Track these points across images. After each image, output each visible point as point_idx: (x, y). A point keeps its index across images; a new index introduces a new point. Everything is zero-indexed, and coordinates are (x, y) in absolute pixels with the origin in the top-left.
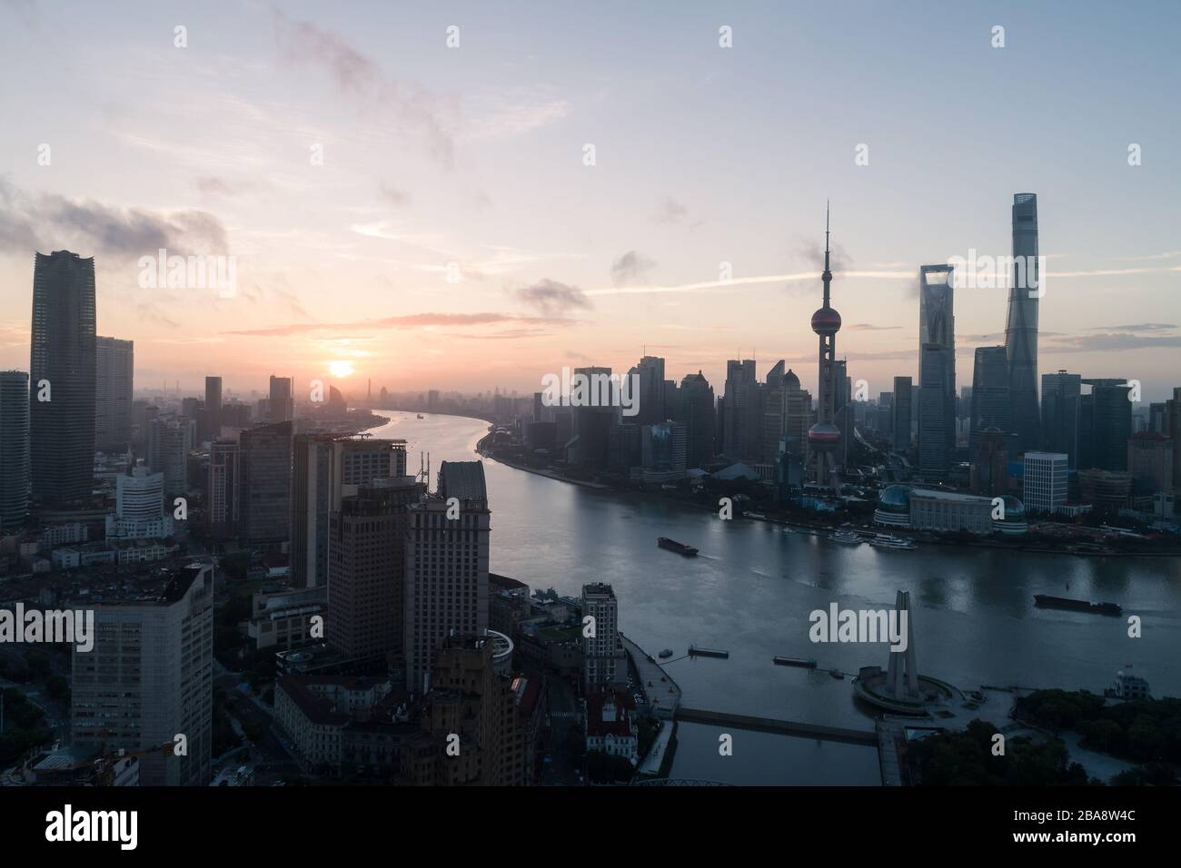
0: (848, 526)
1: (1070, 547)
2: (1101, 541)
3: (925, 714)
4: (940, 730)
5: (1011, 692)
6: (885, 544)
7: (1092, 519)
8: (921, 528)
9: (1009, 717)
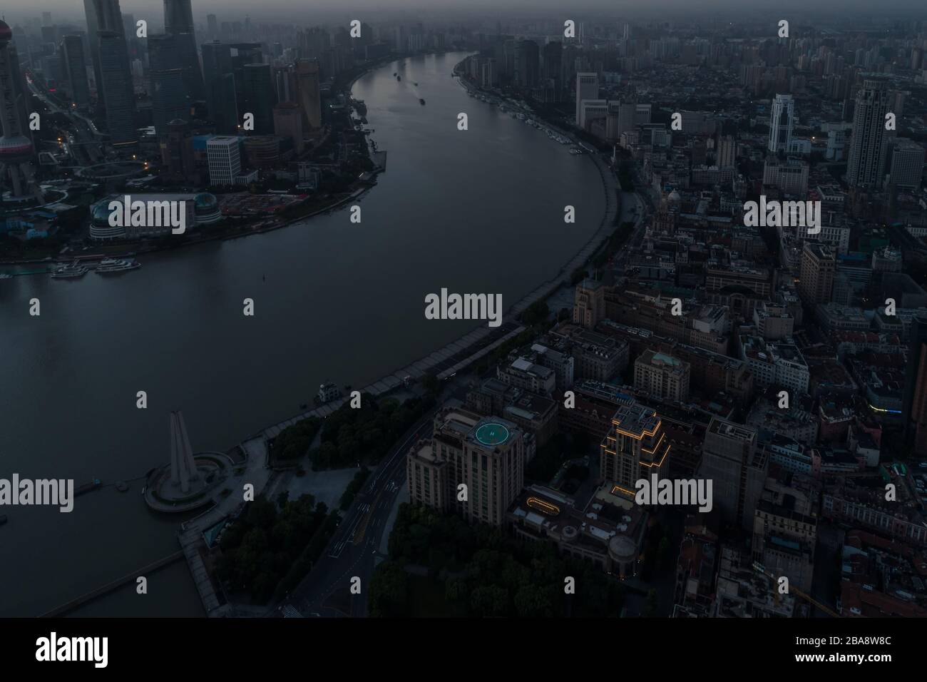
0: (67, 253)
1: (254, 227)
2: (272, 212)
3: (210, 504)
4: (228, 518)
5: (260, 436)
6: (111, 269)
7: (262, 188)
8: (138, 235)
9: (268, 469)
